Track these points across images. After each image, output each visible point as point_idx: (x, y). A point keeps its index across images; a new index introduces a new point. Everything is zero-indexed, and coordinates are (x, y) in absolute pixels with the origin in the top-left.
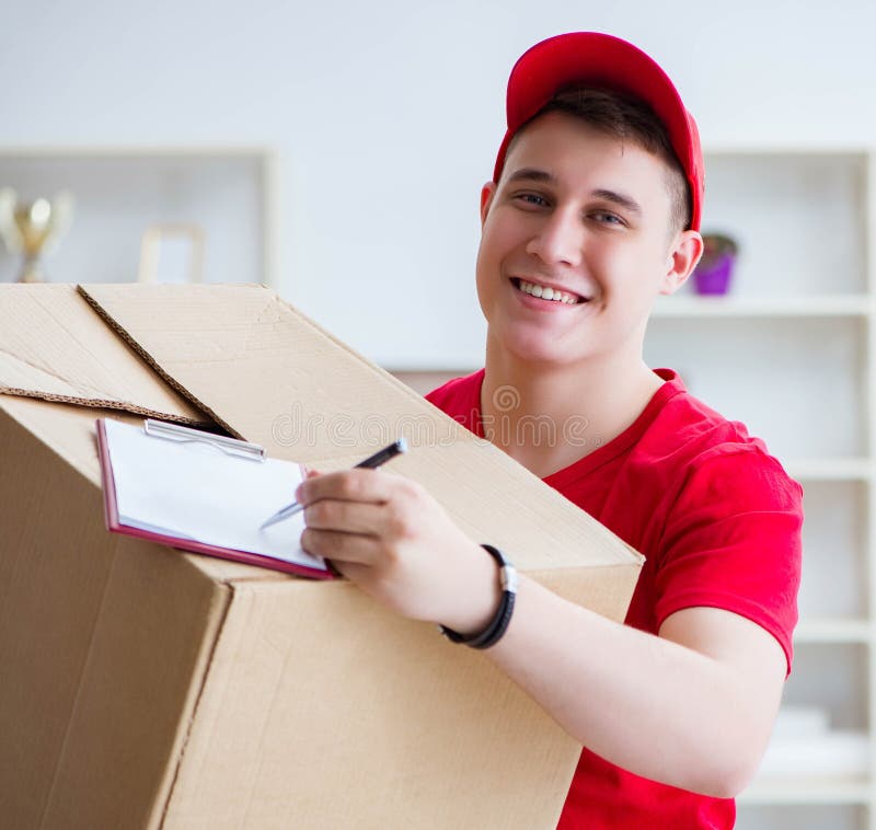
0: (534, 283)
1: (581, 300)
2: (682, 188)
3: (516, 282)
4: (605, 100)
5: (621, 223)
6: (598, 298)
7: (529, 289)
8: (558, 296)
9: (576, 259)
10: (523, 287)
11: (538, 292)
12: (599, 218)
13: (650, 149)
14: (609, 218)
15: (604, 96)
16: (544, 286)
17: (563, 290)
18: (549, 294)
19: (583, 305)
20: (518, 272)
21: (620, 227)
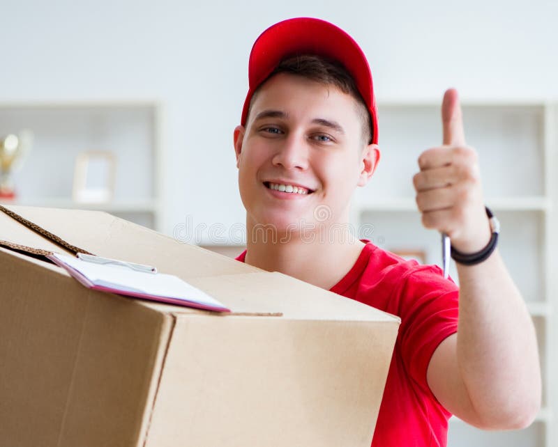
0: (279, 183)
1: (310, 192)
2: (366, 116)
3: (267, 184)
4: (314, 61)
5: (331, 140)
6: (321, 189)
7: (276, 187)
8: (296, 190)
9: (305, 165)
10: (272, 186)
11: (283, 188)
12: (317, 138)
13: (344, 91)
14: (323, 138)
15: (314, 58)
16: (286, 185)
17: (298, 186)
18: (290, 189)
19: (312, 194)
20: (268, 178)
21: (331, 143)
